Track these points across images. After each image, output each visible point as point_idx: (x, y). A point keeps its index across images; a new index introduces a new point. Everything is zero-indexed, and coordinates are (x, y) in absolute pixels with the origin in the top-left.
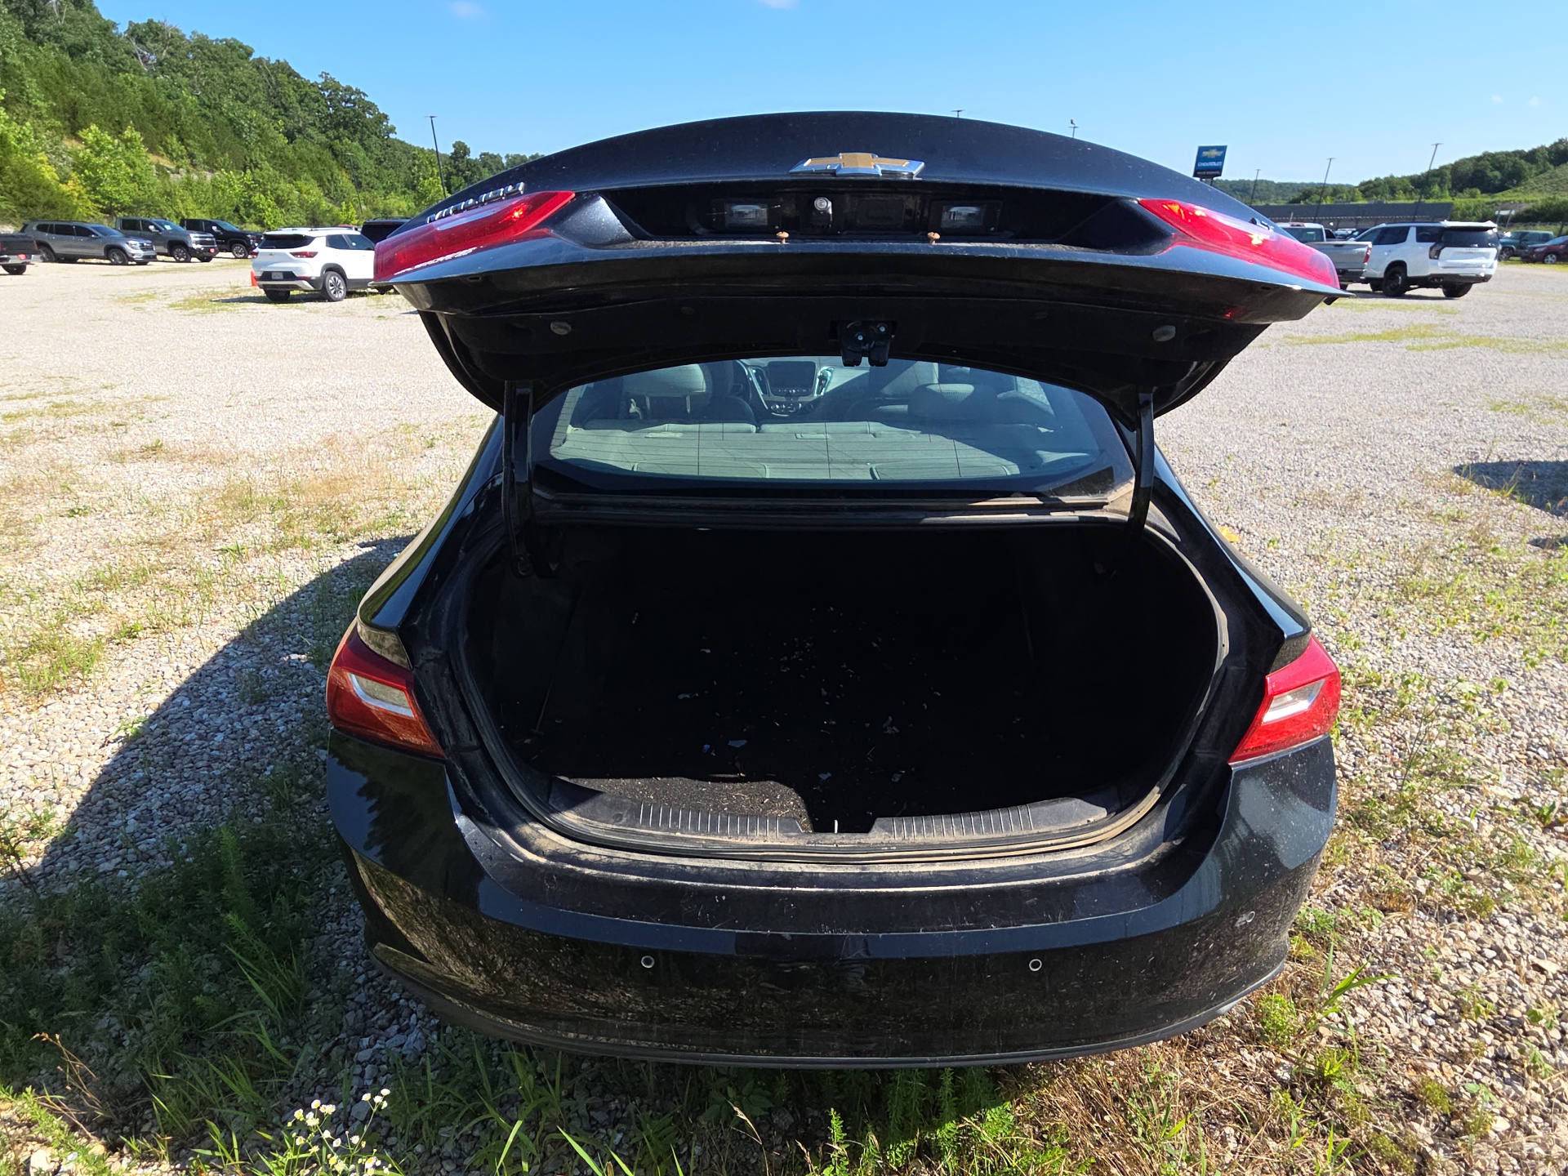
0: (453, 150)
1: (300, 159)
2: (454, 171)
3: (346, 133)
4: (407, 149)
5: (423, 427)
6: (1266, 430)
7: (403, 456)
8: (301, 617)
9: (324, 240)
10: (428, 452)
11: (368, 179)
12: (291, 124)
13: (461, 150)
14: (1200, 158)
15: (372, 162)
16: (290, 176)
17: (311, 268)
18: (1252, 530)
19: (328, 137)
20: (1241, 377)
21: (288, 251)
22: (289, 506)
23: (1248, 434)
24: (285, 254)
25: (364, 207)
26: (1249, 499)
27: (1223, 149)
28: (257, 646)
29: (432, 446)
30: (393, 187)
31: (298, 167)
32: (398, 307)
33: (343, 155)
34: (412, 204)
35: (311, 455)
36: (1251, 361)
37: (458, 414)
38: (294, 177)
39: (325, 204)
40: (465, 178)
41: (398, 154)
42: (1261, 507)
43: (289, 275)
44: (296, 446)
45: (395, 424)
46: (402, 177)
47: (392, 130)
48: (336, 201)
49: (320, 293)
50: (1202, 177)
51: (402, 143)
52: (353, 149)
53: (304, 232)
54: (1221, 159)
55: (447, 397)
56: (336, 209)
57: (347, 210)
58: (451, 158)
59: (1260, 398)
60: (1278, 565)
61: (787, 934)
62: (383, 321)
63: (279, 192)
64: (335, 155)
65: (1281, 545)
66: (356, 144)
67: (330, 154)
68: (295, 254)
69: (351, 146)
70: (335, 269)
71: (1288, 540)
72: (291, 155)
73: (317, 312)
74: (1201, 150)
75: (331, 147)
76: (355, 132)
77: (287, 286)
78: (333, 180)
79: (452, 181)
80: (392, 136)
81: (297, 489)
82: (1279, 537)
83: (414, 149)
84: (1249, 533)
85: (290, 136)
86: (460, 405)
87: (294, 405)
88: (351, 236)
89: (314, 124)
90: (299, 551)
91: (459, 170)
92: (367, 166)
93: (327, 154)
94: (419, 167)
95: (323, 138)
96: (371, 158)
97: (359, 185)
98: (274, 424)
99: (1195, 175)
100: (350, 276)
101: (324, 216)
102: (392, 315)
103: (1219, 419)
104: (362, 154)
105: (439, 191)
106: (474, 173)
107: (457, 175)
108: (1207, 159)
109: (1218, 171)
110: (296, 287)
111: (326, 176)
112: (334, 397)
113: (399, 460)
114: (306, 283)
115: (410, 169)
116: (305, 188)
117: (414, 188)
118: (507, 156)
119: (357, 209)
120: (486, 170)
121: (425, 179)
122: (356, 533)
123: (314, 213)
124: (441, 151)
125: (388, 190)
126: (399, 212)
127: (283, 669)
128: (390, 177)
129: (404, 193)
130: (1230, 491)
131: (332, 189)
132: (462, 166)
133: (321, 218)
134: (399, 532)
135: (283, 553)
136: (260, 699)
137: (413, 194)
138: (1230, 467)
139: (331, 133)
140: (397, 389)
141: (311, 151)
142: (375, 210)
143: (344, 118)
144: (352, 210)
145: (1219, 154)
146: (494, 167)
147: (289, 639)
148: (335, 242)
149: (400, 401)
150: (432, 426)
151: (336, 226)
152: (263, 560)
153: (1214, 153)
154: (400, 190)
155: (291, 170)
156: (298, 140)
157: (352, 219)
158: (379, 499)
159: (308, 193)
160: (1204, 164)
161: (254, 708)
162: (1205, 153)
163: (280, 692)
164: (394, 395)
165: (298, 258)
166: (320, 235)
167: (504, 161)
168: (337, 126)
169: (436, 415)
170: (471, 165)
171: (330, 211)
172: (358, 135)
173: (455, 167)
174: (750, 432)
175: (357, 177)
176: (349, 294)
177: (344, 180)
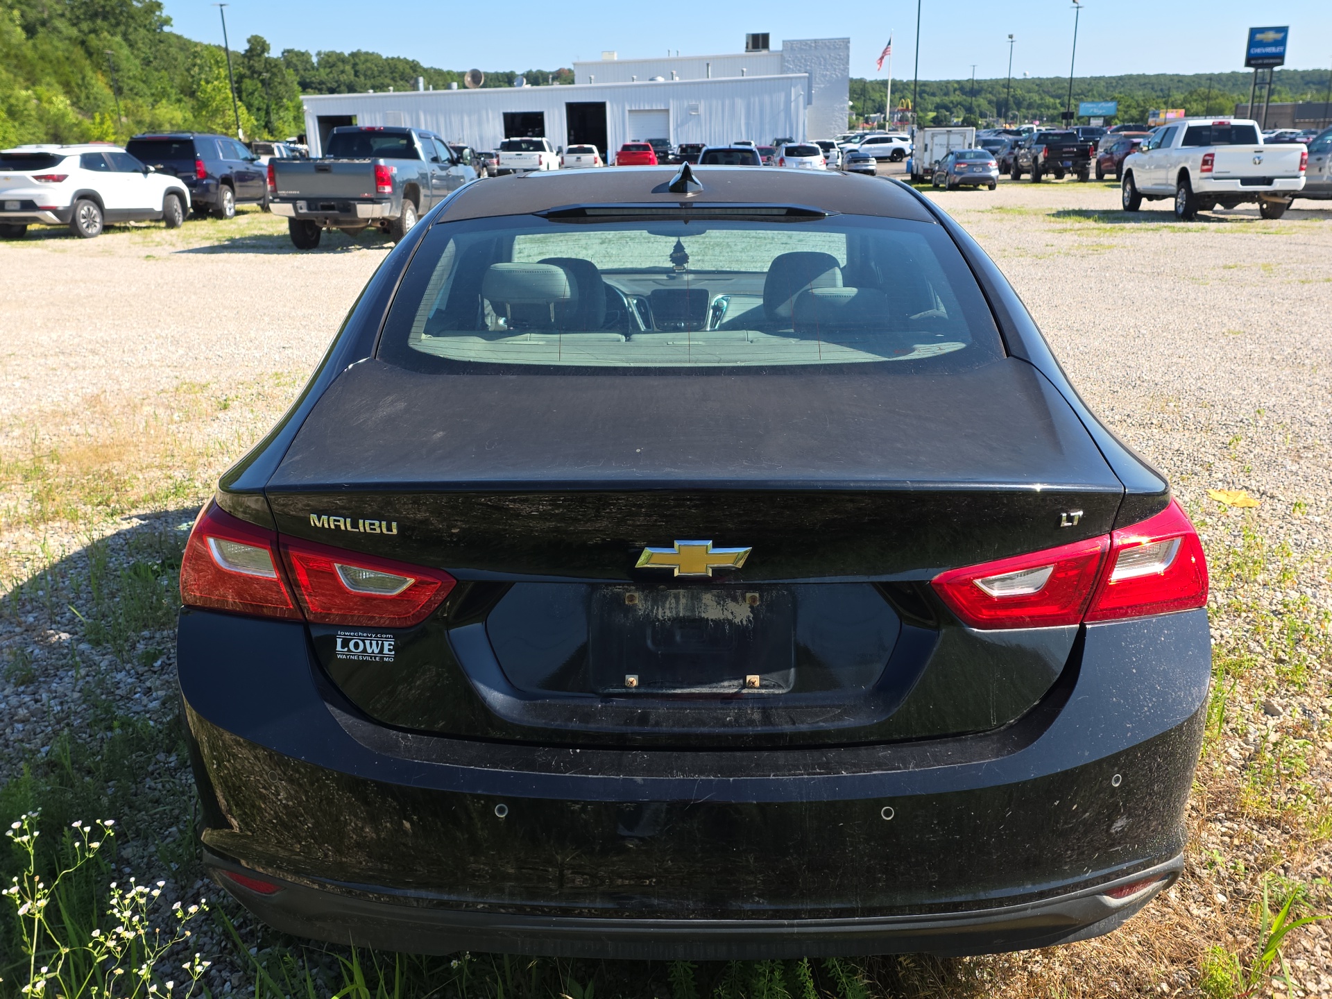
0: (247, 46)
1: (42, 58)
2: (248, 73)
3: (105, 25)
4: (184, 45)
5: (214, 386)
6: (1317, 381)
7: (188, 420)
8: (71, 596)
9: (78, 160)
10: (221, 415)
11: (132, 83)
12: (32, 15)
13: (257, 47)
14: (1252, 43)
15: (137, 62)
16: (28, 80)
17: (58, 196)
18: (1276, 492)
19: (80, 31)
20: (1292, 317)
21: (29, 174)
22: (45, 476)
23: (1291, 385)
24: (24, 178)
25: (124, 119)
26: (1280, 459)
27: (1284, 30)
28: (19, 624)
29: (225, 407)
30: (164, 94)
31: (38, 70)
32: (173, 245)
33: (100, 53)
34: (189, 115)
35: (69, 419)
36: (1310, 298)
37: (258, 371)
38: (32, 81)
39: (72, 116)
40: (263, 82)
41: (173, 50)
42: (1294, 468)
43: (28, 205)
44: (48, 409)
45: (175, 383)
46: (178, 80)
47: (167, 21)
48: (88, 111)
49: (68, 227)
50: (1257, 66)
51: (179, 37)
52: (115, 47)
53: (52, 149)
54: (1282, 42)
55: (243, 351)
56: (87, 123)
57: (102, 123)
58: (244, 56)
59: (1315, 343)
60: (1305, 532)
61: (639, 779)
62: (152, 262)
63: (13, 101)
64: (89, 54)
65: (1313, 511)
66: (118, 38)
67: (82, 52)
68: (37, 178)
69: (112, 43)
70: (88, 196)
71: (1323, 504)
72: (30, 54)
73: (63, 251)
74: (1254, 32)
75: (83, 43)
76: (118, 24)
77: (25, 219)
78: (84, 84)
79: (244, 86)
80: (166, 29)
81: (54, 456)
82: (1311, 501)
83: (196, 44)
84: (1272, 497)
85: (30, 30)
86: (260, 361)
87: (42, 361)
88: (112, 155)
89: (62, 15)
90: (64, 524)
91: (254, 72)
92: (130, 64)
93: (78, 52)
94: (201, 68)
95: (74, 32)
96: (137, 57)
97: (118, 91)
98: (17, 384)
99: (1248, 64)
100: (109, 204)
101: (70, 130)
102: (165, 254)
103: (1255, 369)
104: (126, 51)
105: (225, 99)
106: (274, 74)
107: (251, 77)
108: (1262, 44)
109: (1280, 58)
110: (35, 220)
111: (76, 79)
112: (93, 352)
113: (184, 424)
114: (49, 214)
115: (188, 70)
116: (45, 95)
117: (192, 94)
118: (319, 54)
119: (114, 122)
120: (291, 71)
121: (208, 82)
122: (134, 505)
123: (56, 126)
124: (231, 48)
125: (157, 98)
126: (172, 125)
127: (51, 648)
128: (161, 79)
129: (179, 101)
130: (1257, 450)
131: (83, 96)
132: (258, 66)
133: (66, 134)
134: (188, 504)
135: (42, 527)
136: (28, 680)
137: (191, 102)
138: (1261, 423)
139: (85, 26)
140: (176, 342)
141: (57, 48)
142: (139, 123)
143: (103, 7)
144: (108, 123)
145: (1279, 36)
146: (300, 67)
147: (58, 618)
148: (91, 162)
149: (181, 357)
150: (224, 386)
151: (87, 142)
152: (17, 534)
153: (1271, 36)
154: (173, 98)
155: (28, 73)
156: (40, 35)
157: (106, 134)
158: (160, 467)
159: (51, 102)
160: (1258, 51)
161: (22, 688)
162: (1259, 37)
163: (49, 673)
164: (173, 349)
165: (43, 183)
166: (72, 154)
167: (315, 60)
168: (93, 16)
169: (230, 372)
170: (271, 65)
171: (78, 125)
172: (122, 28)
173: (250, 68)
174: (619, 341)
175: (116, 81)
176: (107, 229)
177: (100, 84)
